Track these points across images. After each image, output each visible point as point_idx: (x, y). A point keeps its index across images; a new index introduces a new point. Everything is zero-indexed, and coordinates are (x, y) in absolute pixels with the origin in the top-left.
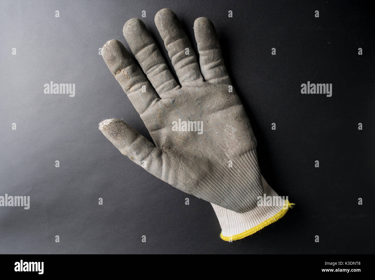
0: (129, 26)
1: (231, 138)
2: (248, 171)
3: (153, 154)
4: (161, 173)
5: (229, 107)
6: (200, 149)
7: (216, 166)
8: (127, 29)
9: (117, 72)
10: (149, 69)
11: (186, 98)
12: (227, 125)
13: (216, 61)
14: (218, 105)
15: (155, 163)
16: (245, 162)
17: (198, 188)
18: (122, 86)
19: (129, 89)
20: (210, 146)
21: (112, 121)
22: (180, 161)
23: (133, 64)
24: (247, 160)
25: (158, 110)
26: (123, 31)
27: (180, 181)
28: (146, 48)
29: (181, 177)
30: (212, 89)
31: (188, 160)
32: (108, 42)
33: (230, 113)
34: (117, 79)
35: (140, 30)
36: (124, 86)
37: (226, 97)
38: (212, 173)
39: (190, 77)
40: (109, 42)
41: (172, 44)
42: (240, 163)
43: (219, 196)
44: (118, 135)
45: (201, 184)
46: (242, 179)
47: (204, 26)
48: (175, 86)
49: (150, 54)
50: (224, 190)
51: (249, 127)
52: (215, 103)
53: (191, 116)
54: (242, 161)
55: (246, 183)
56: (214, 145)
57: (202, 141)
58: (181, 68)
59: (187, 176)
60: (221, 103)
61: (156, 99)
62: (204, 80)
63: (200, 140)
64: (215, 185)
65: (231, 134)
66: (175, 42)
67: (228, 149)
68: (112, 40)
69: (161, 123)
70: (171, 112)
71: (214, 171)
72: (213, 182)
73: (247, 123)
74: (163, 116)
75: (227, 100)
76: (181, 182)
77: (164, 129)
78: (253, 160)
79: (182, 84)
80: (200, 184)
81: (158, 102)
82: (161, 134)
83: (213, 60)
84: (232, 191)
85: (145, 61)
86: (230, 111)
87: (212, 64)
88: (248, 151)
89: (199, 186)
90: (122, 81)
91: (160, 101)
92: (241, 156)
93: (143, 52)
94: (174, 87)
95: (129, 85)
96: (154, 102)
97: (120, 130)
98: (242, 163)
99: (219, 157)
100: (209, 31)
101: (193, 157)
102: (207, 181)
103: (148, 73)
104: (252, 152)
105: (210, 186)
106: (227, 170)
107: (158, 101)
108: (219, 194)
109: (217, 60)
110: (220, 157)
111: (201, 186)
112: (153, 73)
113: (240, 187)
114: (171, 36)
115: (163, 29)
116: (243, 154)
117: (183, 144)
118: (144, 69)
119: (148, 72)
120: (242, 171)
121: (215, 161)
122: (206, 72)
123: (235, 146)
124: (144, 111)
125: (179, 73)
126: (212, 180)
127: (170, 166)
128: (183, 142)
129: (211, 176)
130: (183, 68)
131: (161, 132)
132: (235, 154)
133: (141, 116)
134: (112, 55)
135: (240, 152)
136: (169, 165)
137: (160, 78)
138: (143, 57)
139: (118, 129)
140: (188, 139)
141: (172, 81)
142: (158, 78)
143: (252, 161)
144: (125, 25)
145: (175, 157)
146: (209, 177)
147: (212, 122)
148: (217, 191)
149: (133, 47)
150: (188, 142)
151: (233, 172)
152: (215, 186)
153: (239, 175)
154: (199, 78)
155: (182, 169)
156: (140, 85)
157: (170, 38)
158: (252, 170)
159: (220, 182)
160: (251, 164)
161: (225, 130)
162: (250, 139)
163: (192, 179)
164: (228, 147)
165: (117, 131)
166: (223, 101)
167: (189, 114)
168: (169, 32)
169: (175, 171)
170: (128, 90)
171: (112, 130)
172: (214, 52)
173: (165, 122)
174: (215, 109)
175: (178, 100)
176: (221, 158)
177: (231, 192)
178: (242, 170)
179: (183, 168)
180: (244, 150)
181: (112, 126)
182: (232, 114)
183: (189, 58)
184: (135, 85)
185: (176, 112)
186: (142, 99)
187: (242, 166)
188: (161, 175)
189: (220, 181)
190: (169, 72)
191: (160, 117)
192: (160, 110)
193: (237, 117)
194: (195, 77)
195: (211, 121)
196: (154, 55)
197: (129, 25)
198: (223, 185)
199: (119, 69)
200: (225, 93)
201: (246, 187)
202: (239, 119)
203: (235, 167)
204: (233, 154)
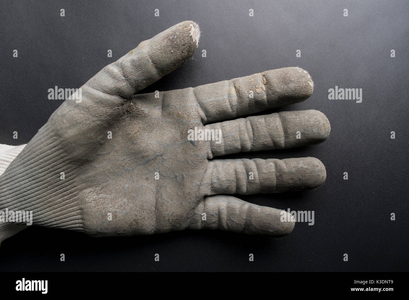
0: (322, 123)
1: (110, 205)
2: (54, 213)
3: (124, 84)
4: (93, 87)
5: (156, 217)
6: (112, 154)
7: (77, 170)
8: (320, 119)
9: (265, 79)
10: (252, 126)
11: (190, 163)
12: (131, 205)
13: (227, 222)
14: (163, 203)
15: (109, 83)
16: (69, 213)
17: (52, 134)
18: (243, 78)
19: (235, 87)
20: (111, 170)
21: (194, 41)
22: (100, 120)
23: (267, 106)
24: (70, 217)
25: (188, 116)
26: (318, 112)
27: (70, 111)
28: (282, 133)
29: (75, 114)
30: (190, 203)
31: (99, 132)
32: (312, 82)
33: (146, 215)
34: (256, 74)
35: (311, 136)
36: (242, 81)
37: (171, 219)
38: (67, 162)
39: (218, 179)
40: (312, 84)
41: (273, 170)
42: (70, 205)
43: (29, 160)
44: (169, 42)
45: (56, 140)
46: (45, 202)
47: (280, 227)
48: (213, 153)
49: (271, 136)
50: (36, 170)
51: (119, 234)
52: (168, 200)
53: (163, 159)
54: (72, 208)
55: (36, 205)
56: (111, 176)
57: (122, 161)
58: (236, 171)
59: (74, 124)
60: (165, 208)
61: (206, 119)
62: (206, 197)
63: (124, 159)
64: (48, 160)
65: (116, 207)
66: (274, 176)
67: (98, 194)
68: (313, 90)
69: (170, 113)
70: (179, 134)
71: (69, 165)
72: (53, 158)
73: (124, 233)
74: (177, 120)
75: (167, 218)
76: (68, 112)
77: (160, 114)
78: (69, 225)
79: (212, 163)
80: (56, 137)
81: (200, 120)
82: (155, 106)
83: (229, 219)
84: (31, 181)
85: (264, 124)
86: (150, 216)
87: (224, 216)
88: (83, 222)
89: (54, 136)
90: (250, 81)
91: (201, 123)
92: (80, 209)
93: (278, 127)
94: (212, 151)
95: (241, 89)
96: (203, 114)
97: (175, 47)
98: (70, 208)
99: (90, 177)
100: (271, 231)
101: (103, 142)
102: (58, 150)
103: (246, 122)
104: (80, 227)
105: (49, 152)
106: (65, 184)
107: (202, 120)
108: (33, 160)
109: (227, 224)
110: (90, 179)
111: (52, 139)
112: (243, 128)
113: (33, 194)
114: (285, 173)
115: (300, 166)
116: (81, 214)
117: (128, 132)
118: (255, 119)
119: (249, 122)
120: (57, 205)
121: (87, 170)
122: (217, 203)
123: (97, 207)
124: (195, 95)
125: (229, 165)
126: (57, 157)
127: (97, 103)
128: (130, 134)
129: (63, 157)
130: (234, 172)
131: (157, 107)
132: (86, 203)
133: (191, 89)
134: (291, 81)
135: (85, 210)
136: (101, 102)
137: (233, 137)
138: (272, 125)
139: (178, 45)
140: (133, 143)
141: (222, 151)
142: (233, 134)
143: (67, 223)
144: (325, 117)
145: (110, 115)
146: (62, 155)
147: (144, 186)
148: (38, 160)
149: (290, 116)
150: (128, 142)
151: (59, 191)
152: (46, 158)
153: (52, 198)
154: (212, 190)
155: (86, 120)
156: (233, 105)
157: (284, 171)
158: (53, 220)
159: (49, 169)
160: (63, 220)
161: (125, 200)
162: (100, 231)
163: (67, 128)
164: (100, 195)
165: (175, 43)
166: (167, 213)
167: (166, 158)
168: (292, 173)
169: (87, 108)
170: (234, 83)
171: (180, 36)
172: (240, 225)
173: (169, 120)
174: (161, 196)
175: (192, 150)
176: (87, 180)
177: (29, 179)
178: (59, 204)
179: (88, 122)
180: (86, 217)
181: (187, 38)
182: (144, 218)
183: (246, 186)
184: (236, 97)
185: (176, 140)
186: (213, 99)
187: (64, 207)
188: (89, 86)
189: (51, 169)
190: (237, 151)
191: (179, 115)
192: (188, 119)
193: (137, 223)
194: (215, 185)
195: (146, 185)
196: (268, 141)
197: (324, 124)
198: (44, 172)
199: (268, 83)
200: (176, 219)
201: (30, 204)
202: (135, 225)
203: (67, 196)
204: (87, 200)
